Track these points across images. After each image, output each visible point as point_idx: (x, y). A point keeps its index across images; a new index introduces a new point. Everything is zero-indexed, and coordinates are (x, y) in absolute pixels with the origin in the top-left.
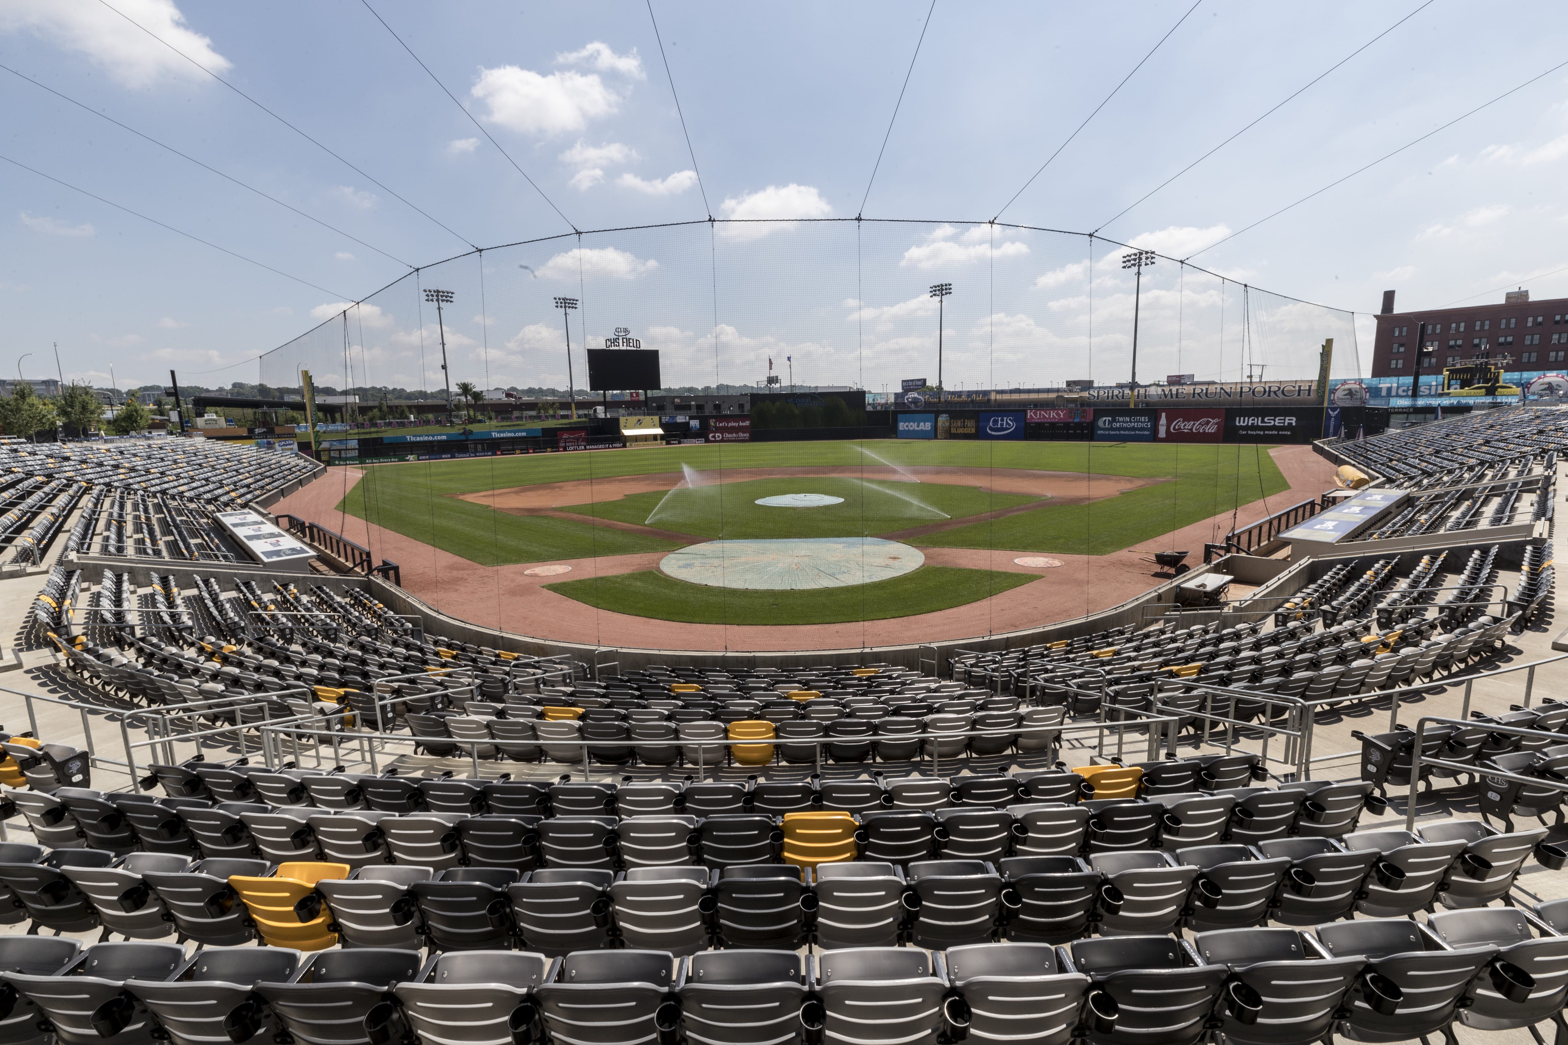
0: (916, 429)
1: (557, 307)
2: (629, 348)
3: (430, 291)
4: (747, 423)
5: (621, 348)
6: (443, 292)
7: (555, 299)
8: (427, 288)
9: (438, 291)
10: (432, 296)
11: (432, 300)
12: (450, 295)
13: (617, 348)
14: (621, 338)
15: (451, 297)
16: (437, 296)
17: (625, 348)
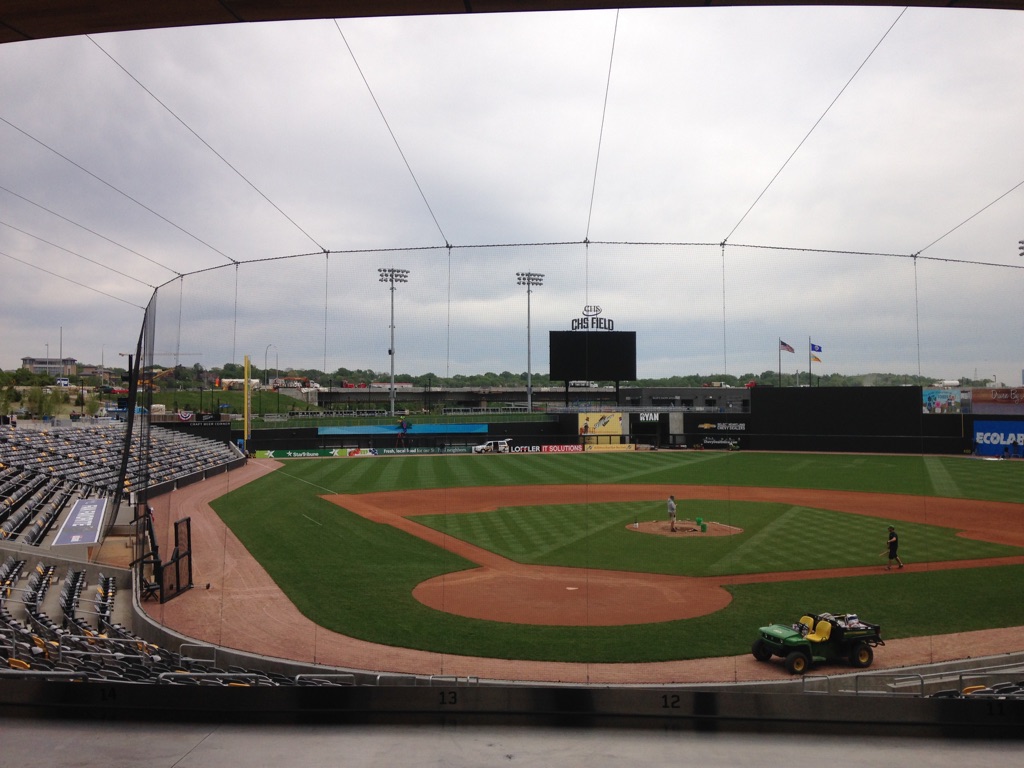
0: (1003, 443)
1: (519, 283)
2: (599, 330)
3: (385, 271)
4: (742, 426)
5: (590, 329)
6: (398, 271)
7: (518, 274)
8: (382, 268)
9: (393, 271)
10: (386, 275)
11: (386, 281)
12: (405, 274)
13: (585, 330)
14: (590, 318)
15: (405, 276)
16: (391, 276)
17: (594, 330)
